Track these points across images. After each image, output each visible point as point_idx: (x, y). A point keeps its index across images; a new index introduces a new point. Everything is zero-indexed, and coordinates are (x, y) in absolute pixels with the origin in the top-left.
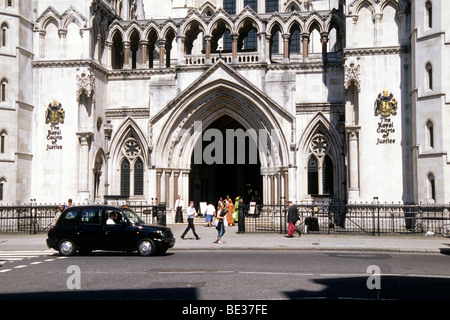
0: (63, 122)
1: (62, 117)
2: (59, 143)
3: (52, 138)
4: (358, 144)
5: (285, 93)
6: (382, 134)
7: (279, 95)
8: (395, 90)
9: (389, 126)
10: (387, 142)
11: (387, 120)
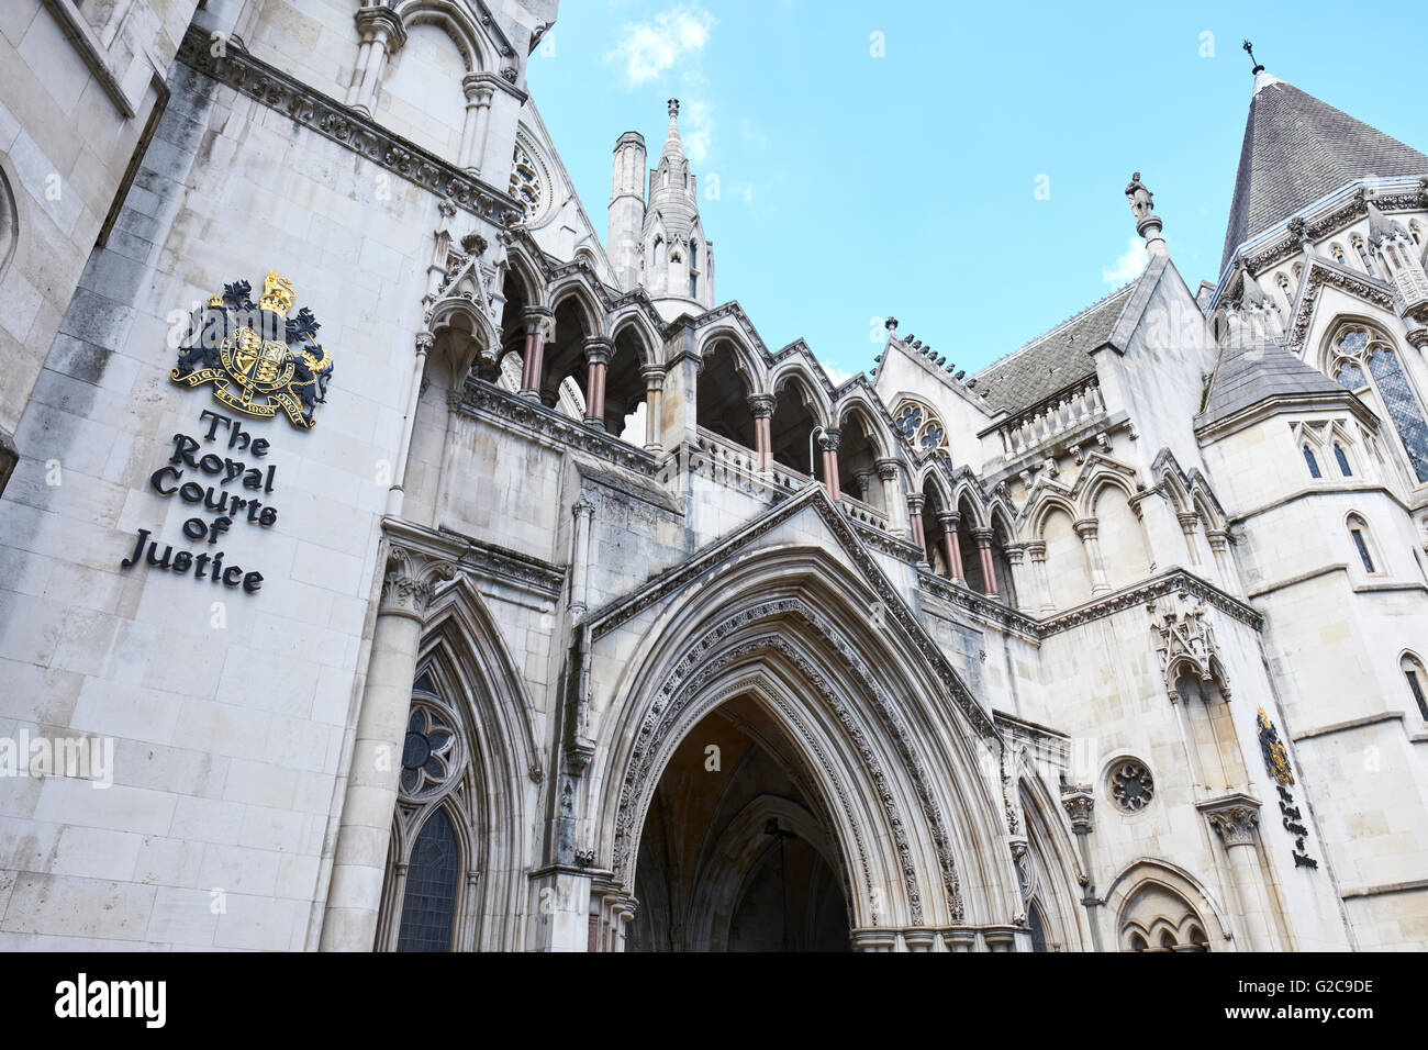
0: (303, 426)
1: (309, 398)
2: (240, 545)
3: (192, 495)
4: (1265, 863)
5: (969, 661)
6: (1293, 838)
7: (955, 661)
8: (1272, 717)
9: (1295, 814)
10: (1304, 862)
11: (1288, 797)
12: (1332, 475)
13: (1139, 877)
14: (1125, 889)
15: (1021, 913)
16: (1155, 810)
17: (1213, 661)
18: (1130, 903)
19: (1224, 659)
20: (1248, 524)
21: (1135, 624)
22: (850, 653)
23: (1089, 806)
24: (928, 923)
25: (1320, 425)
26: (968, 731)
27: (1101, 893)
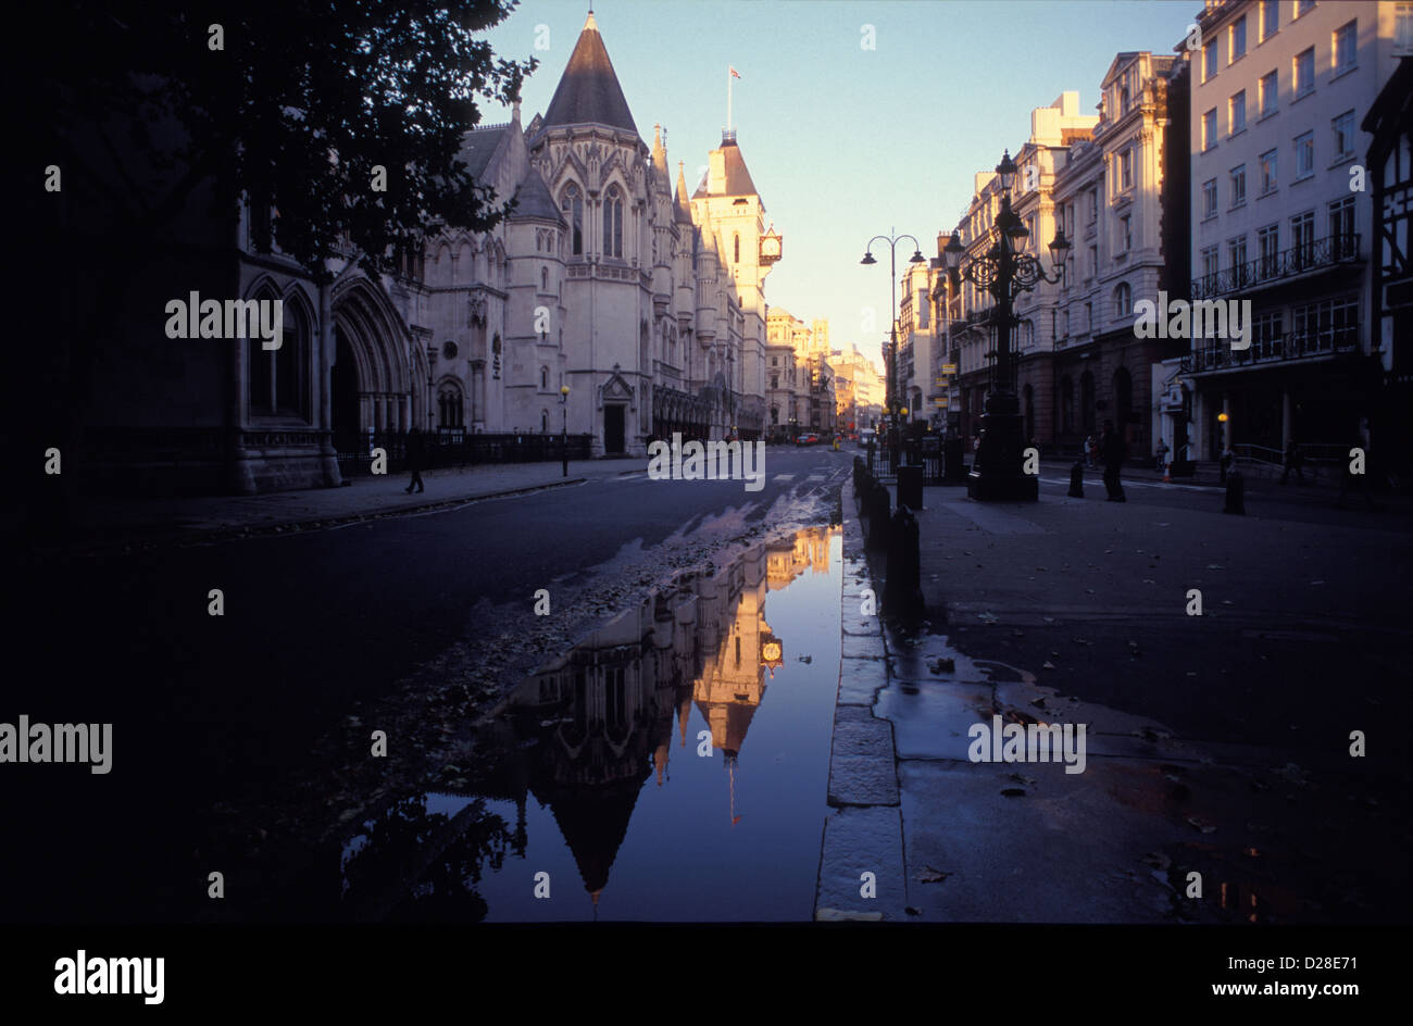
4: (484, 379)
5: (405, 310)
6: (494, 371)
7: (400, 310)
8: (500, 332)
9: (498, 364)
10: (497, 378)
11: (497, 358)
12: (544, 252)
13: (447, 379)
14: (441, 382)
15: (410, 390)
16: (456, 360)
17: (485, 317)
18: (442, 385)
19: (489, 316)
20: (513, 261)
21: (463, 298)
22: (368, 309)
23: (436, 355)
24: (381, 390)
25: (545, 230)
26: (402, 334)
27: (434, 381)
